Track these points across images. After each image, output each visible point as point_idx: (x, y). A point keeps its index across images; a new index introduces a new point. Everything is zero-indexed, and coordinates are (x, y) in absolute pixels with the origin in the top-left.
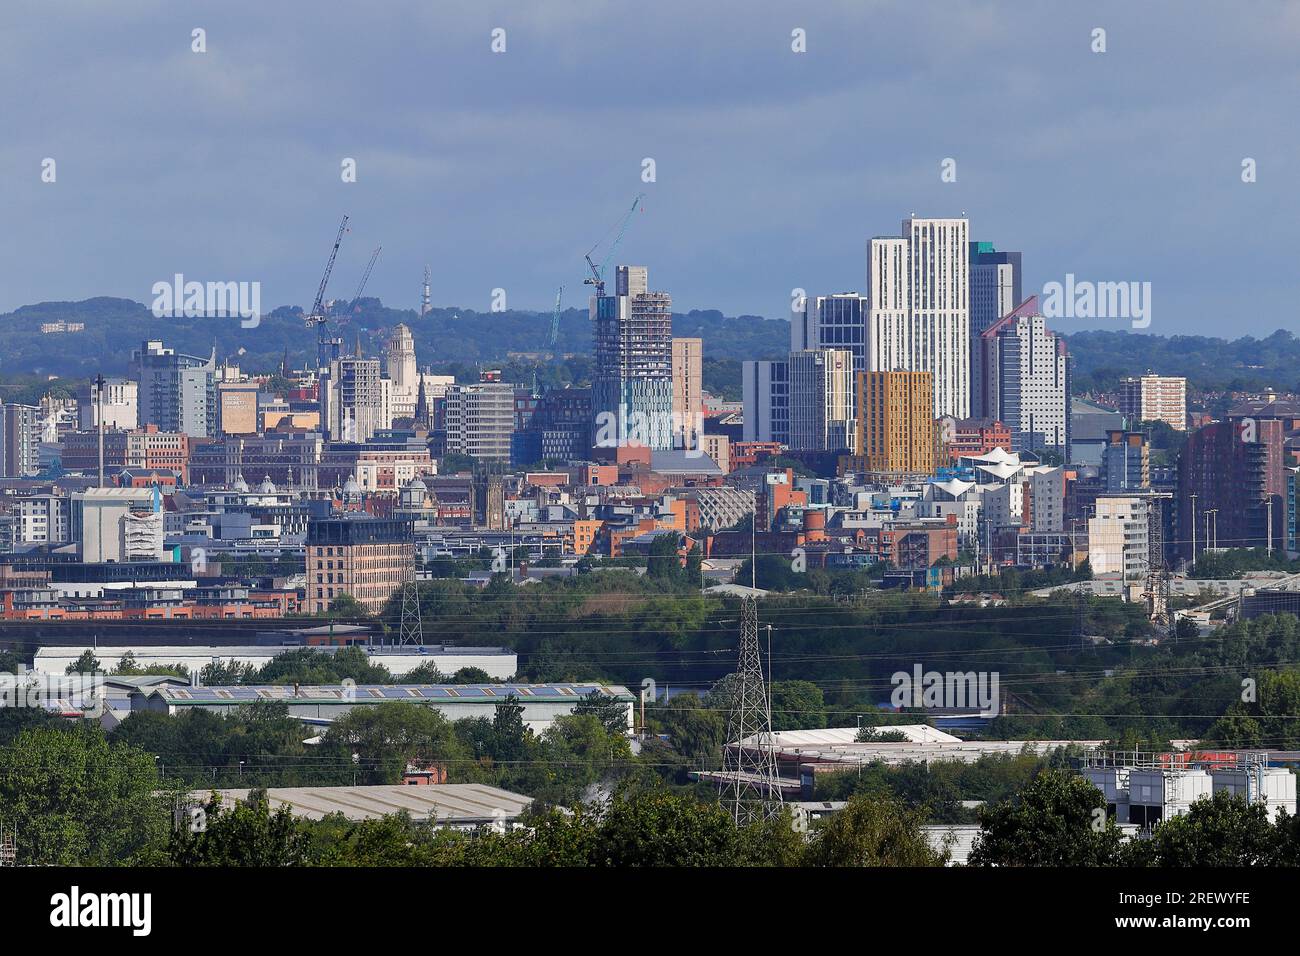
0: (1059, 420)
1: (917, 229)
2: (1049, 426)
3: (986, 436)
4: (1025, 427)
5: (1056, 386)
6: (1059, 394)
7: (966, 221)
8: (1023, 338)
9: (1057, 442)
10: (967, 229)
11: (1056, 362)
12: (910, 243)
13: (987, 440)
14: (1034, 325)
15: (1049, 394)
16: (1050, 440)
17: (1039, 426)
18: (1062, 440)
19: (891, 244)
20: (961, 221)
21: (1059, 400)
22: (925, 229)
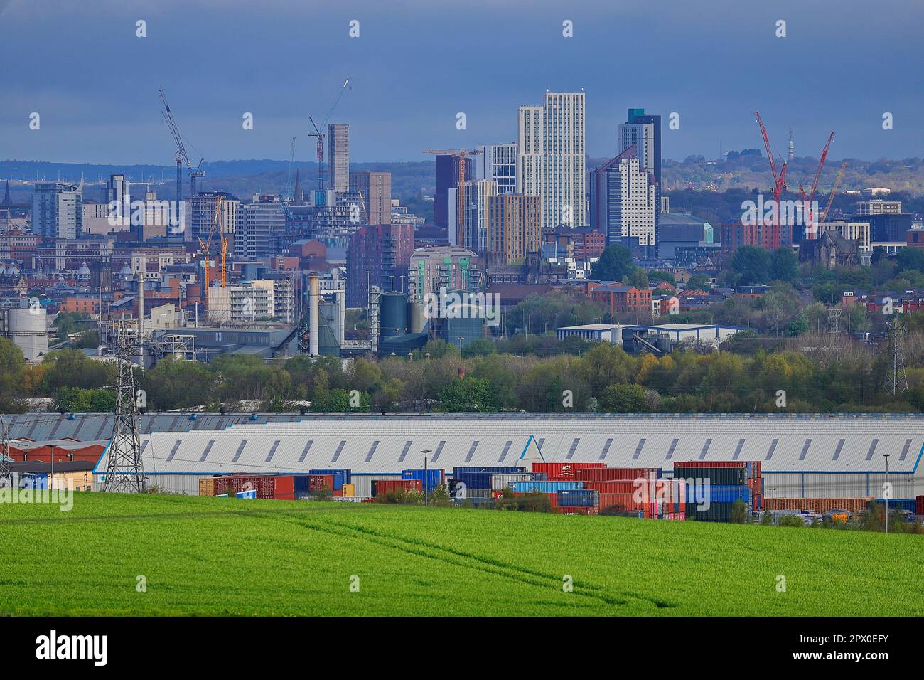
0: (650, 228)
1: (550, 99)
2: (643, 232)
3: (587, 239)
4: (624, 233)
5: (648, 206)
6: (650, 211)
7: (584, 94)
8: (624, 173)
9: (648, 243)
10: (584, 100)
11: (648, 190)
12: (545, 109)
13: (588, 242)
14: (631, 164)
15: (643, 211)
16: (643, 242)
17: (635, 232)
18: (652, 242)
19: (532, 109)
20: (580, 95)
21: (650, 215)
22: (555, 99)
